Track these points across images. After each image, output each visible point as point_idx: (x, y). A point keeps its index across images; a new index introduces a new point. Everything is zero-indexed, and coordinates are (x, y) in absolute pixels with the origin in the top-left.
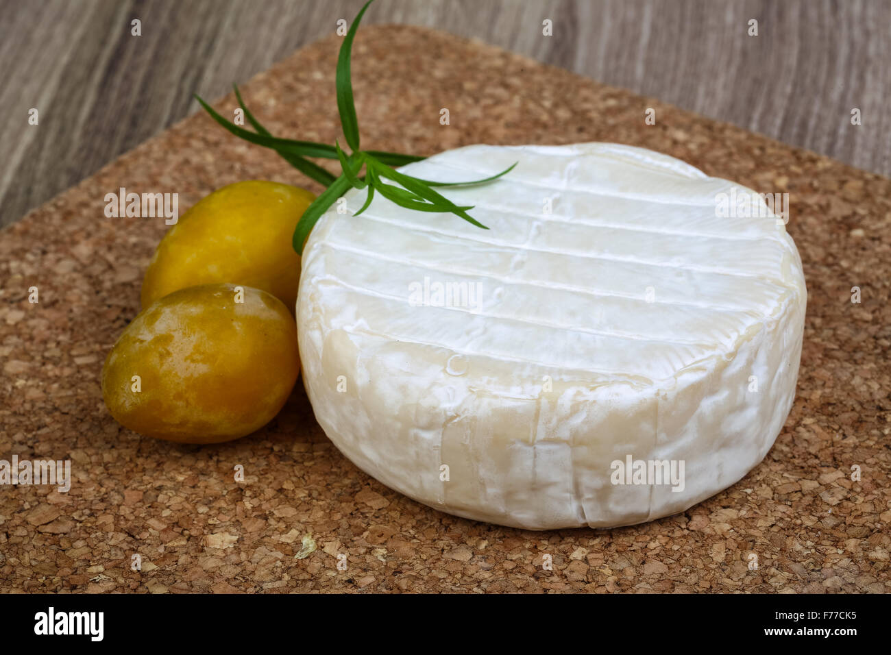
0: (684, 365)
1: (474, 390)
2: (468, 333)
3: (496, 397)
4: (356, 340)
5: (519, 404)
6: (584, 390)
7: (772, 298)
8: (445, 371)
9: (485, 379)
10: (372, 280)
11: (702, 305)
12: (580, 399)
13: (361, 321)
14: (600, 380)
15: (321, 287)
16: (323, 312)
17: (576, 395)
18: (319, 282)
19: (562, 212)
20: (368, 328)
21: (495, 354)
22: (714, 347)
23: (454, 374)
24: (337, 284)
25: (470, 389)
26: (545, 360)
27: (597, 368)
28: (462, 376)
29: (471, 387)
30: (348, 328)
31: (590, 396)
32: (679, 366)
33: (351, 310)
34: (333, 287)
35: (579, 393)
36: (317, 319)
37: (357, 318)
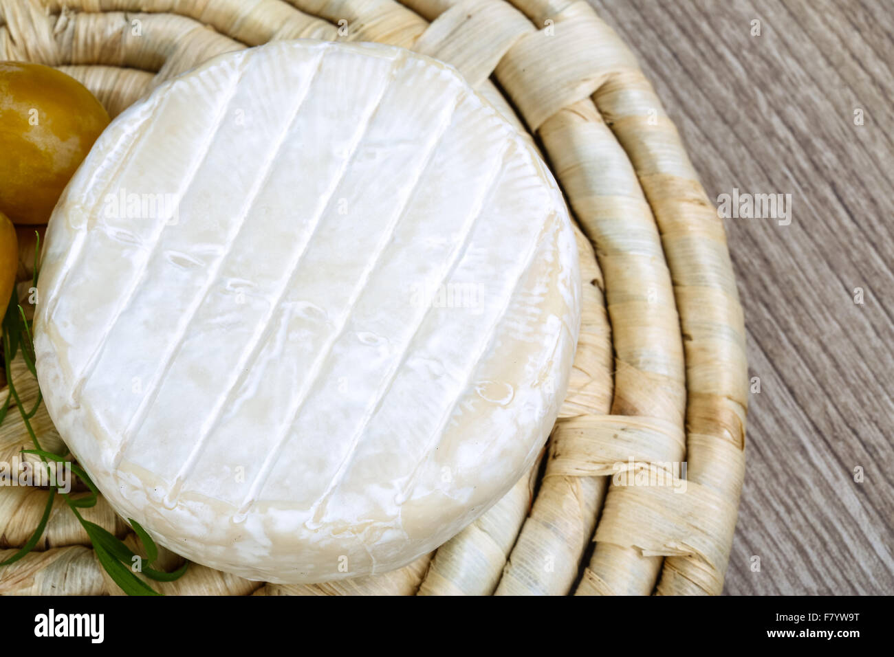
0: (534, 176)
1: (537, 382)
2: (435, 377)
3: (550, 363)
4: (419, 493)
5: (561, 342)
6: (561, 276)
8: (505, 407)
9: (528, 367)
10: (321, 465)
12: (568, 283)
13: (397, 483)
14: (549, 258)
15: (326, 519)
16: (372, 520)
17: (565, 286)
18: (317, 519)
20: (406, 478)
21: (476, 354)
23: (510, 396)
24: (325, 502)
25: (533, 386)
26: (499, 306)
27: (524, 260)
28: (516, 388)
29: (532, 385)
30: (401, 498)
31: (567, 272)
33: (375, 490)
34: (329, 506)
35: (564, 281)
36: (374, 529)
37: (390, 486)
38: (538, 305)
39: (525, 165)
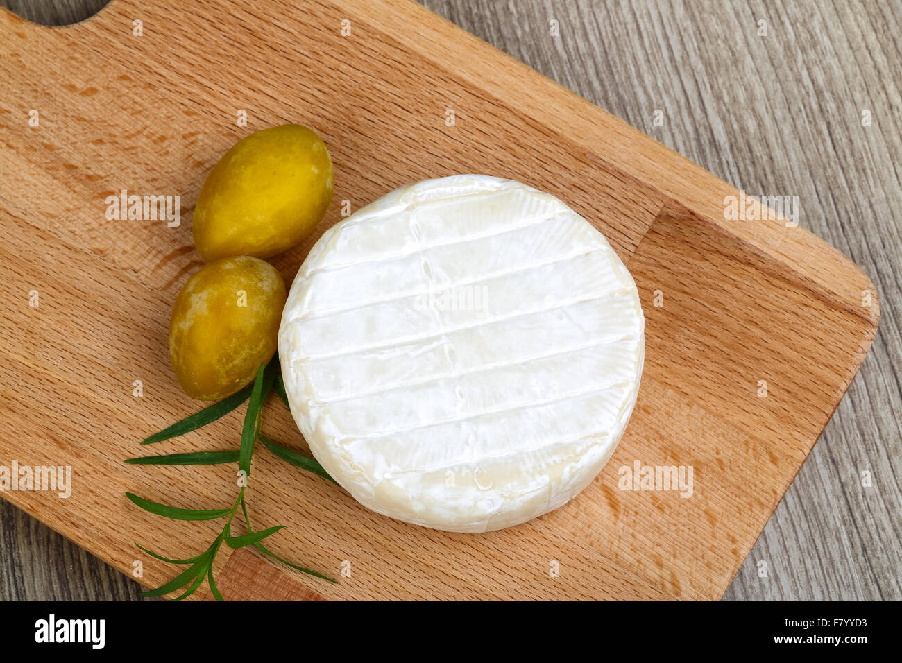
1: (506, 496)
2: (467, 443)
3: (522, 495)
4: (399, 483)
5: (539, 491)
6: (573, 464)
7: (632, 316)
8: (478, 489)
9: (509, 485)
10: (372, 422)
11: (593, 342)
12: (574, 470)
13: (394, 467)
14: (578, 450)
15: (345, 446)
17: (570, 470)
18: (342, 442)
19: (439, 281)
20: (401, 470)
21: (496, 454)
22: (627, 384)
23: (487, 488)
24: (355, 439)
25: (502, 496)
26: (531, 445)
27: (568, 438)
28: (493, 487)
29: (502, 494)
30: (388, 476)
31: (578, 465)
32: (616, 411)
33: (381, 460)
34: (353, 443)
35: (572, 468)
36: (360, 475)
37: (389, 465)
38: (548, 465)
39: (619, 399)
